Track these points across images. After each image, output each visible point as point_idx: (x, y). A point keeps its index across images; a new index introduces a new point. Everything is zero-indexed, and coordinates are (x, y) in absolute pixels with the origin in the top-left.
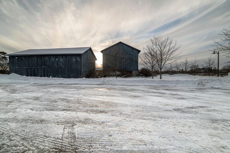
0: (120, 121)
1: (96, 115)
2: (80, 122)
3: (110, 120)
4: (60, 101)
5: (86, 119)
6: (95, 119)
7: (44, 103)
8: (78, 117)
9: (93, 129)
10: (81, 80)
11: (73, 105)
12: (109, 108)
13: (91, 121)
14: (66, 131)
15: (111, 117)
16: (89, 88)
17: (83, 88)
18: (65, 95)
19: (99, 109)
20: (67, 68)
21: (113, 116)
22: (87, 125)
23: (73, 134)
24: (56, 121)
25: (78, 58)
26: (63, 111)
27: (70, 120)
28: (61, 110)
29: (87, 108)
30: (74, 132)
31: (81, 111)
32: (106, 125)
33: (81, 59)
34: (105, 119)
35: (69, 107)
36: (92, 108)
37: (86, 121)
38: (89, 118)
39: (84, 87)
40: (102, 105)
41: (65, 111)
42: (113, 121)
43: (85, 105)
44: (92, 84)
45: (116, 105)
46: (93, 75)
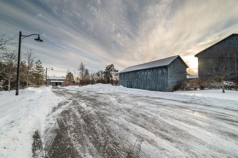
0: (180, 156)
1: (162, 140)
2: (147, 140)
3: (171, 150)
4: (141, 116)
5: (152, 140)
6: (158, 143)
7: (131, 115)
8: (147, 136)
9: (153, 151)
10: (165, 94)
11: (148, 123)
12: (178, 138)
13: (155, 143)
14: (138, 143)
15: (174, 148)
16: (171, 106)
17: (164, 106)
18: (146, 111)
19: (168, 135)
20: (153, 80)
21: (177, 148)
22: (150, 145)
23: (140, 147)
24: (134, 133)
25: (164, 69)
26: (140, 126)
27: (142, 136)
28: (139, 125)
29: (158, 130)
30: (141, 146)
31: (151, 131)
32: (165, 153)
33: (167, 71)
34: (166, 147)
35: (145, 125)
36: (161, 132)
37: (151, 142)
38: (155, 140)
39: (166, 104)
40: (173, 132)
41: (141, 127)
42: (173, 153)
43: (157, 126)
44: (177, 100)
45: (189, 137)
46: (182, 87)
